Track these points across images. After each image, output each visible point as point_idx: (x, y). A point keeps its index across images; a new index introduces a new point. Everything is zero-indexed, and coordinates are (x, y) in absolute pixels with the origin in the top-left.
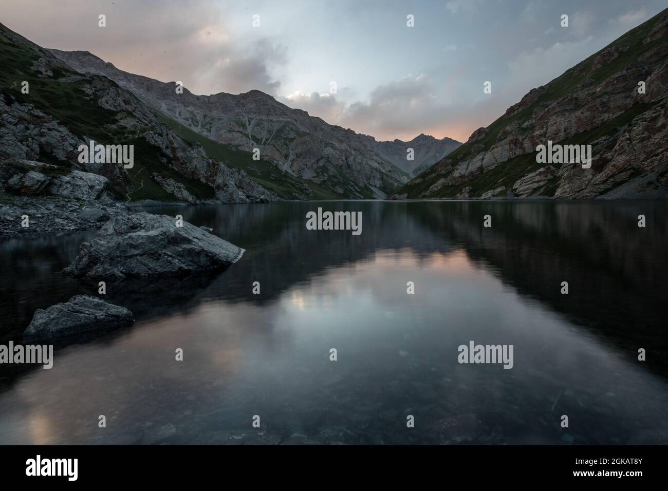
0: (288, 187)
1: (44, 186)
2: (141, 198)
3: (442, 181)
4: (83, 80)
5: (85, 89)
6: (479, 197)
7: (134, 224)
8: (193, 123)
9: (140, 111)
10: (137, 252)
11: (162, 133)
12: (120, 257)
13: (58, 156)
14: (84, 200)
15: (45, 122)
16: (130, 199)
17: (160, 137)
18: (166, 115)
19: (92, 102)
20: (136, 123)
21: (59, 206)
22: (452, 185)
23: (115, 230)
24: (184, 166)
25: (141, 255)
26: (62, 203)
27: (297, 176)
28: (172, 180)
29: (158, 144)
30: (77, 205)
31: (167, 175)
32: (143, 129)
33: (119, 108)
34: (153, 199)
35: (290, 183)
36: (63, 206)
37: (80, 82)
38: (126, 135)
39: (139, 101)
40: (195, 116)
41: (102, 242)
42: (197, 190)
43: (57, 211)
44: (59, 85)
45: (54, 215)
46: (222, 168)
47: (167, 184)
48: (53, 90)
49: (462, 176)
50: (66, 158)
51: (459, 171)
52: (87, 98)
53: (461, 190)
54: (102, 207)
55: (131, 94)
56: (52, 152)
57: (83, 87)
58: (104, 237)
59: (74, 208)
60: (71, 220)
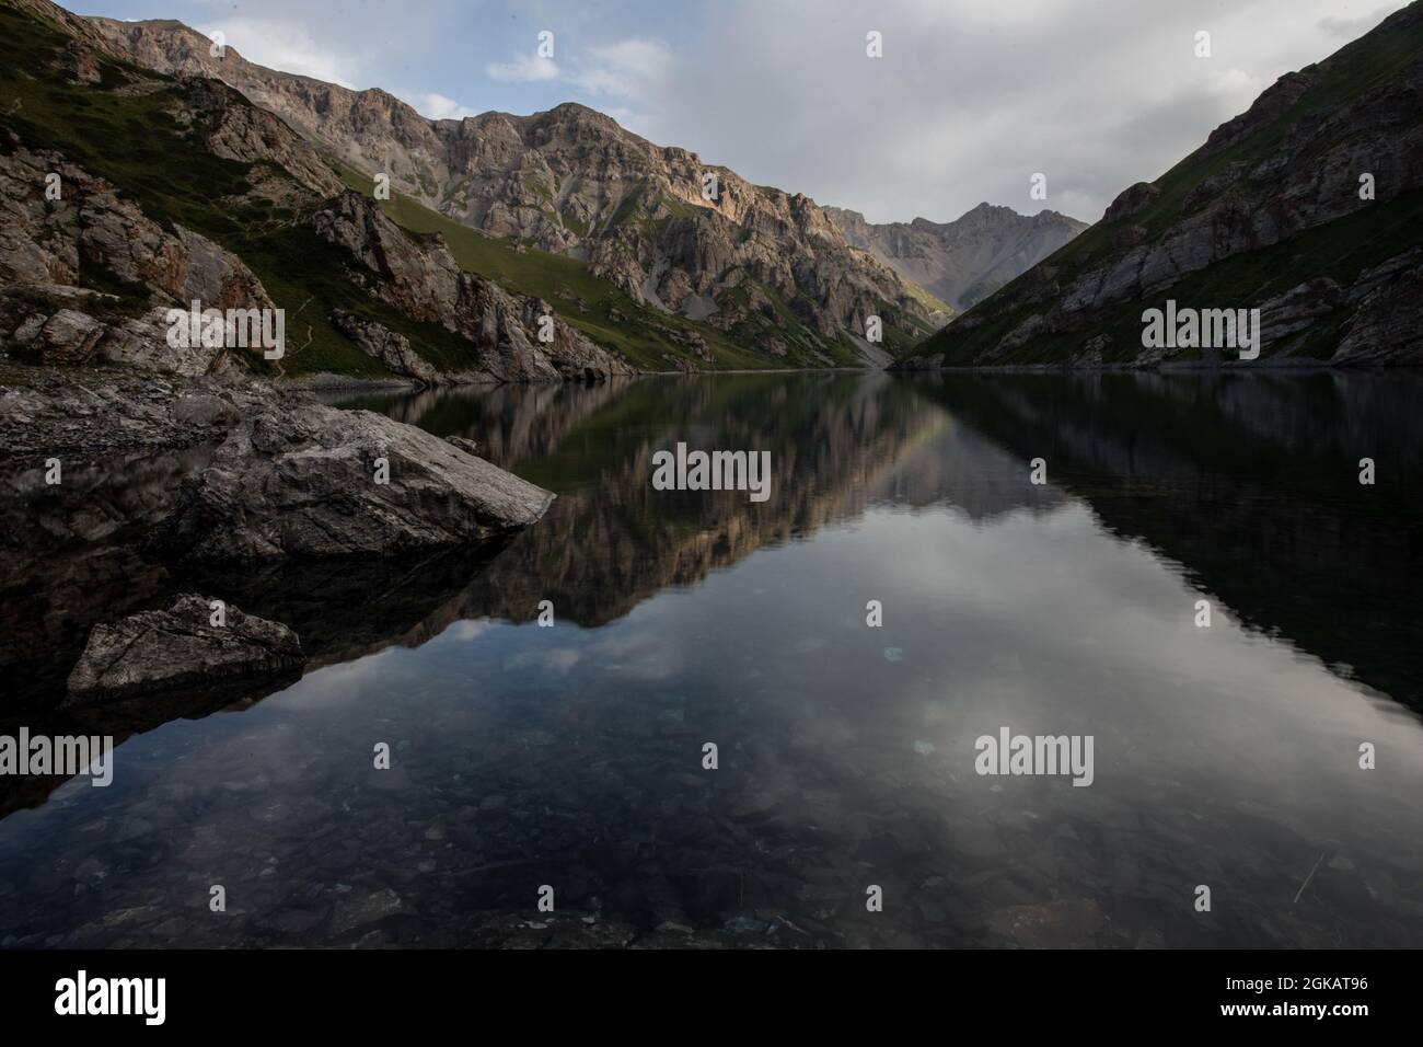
0: (652, 340)
1: (93, 344)
2: (307, 370)
3: (1035, 320)
4: (170, 90)
5: (174, 113)
6: (1130, 360)
7: (296, 431)
8: (425, 189)
9: (300, 162)
10: (303, 497)
11: (354, 214)
12: (267, 507)
13: (119, 273)
14: (181, 376)
15: (90, 193)
16: (284, 371)
17: (347, 222)
18: (363, 170)
19: (191, 143)
20: (293, 192)
21: (127, 390)
22: (1058, 331)
23: (254, 446)
24: (405, 292)
25: (314, 505)
26: (134, 381)
27: (672, 313)
28: (379, 326)
29: (345, 240)
30: (165, 388)
31: (366, 314)
32: (309, 204)
33: (253, 156)
34: (335, 371)
35: (656, 330)
36: (137, 390)
37: (161, 96)
38: (270, 220)
39: (299, 137)
40: (428, 170)
41: (226, 474)
42: (435, 349)
43: (123, 401)
44: (115, 103)
45: (118, 410)
46: (495, 295)
47: (366, 335)
48: (100, 116)
49: (1085, 310)
50: (138, 276)
51: (1078, 295)
52: (178, 133)
53: (1084, 343)
54: (221, 391)
55: (279, 120)
56: (107, 263)
57: (169, 108)
58: (232, 461)
59: (159, 395)
60: (155, 421)
